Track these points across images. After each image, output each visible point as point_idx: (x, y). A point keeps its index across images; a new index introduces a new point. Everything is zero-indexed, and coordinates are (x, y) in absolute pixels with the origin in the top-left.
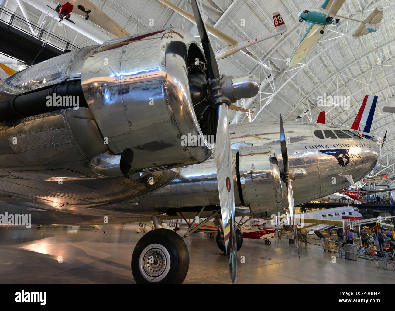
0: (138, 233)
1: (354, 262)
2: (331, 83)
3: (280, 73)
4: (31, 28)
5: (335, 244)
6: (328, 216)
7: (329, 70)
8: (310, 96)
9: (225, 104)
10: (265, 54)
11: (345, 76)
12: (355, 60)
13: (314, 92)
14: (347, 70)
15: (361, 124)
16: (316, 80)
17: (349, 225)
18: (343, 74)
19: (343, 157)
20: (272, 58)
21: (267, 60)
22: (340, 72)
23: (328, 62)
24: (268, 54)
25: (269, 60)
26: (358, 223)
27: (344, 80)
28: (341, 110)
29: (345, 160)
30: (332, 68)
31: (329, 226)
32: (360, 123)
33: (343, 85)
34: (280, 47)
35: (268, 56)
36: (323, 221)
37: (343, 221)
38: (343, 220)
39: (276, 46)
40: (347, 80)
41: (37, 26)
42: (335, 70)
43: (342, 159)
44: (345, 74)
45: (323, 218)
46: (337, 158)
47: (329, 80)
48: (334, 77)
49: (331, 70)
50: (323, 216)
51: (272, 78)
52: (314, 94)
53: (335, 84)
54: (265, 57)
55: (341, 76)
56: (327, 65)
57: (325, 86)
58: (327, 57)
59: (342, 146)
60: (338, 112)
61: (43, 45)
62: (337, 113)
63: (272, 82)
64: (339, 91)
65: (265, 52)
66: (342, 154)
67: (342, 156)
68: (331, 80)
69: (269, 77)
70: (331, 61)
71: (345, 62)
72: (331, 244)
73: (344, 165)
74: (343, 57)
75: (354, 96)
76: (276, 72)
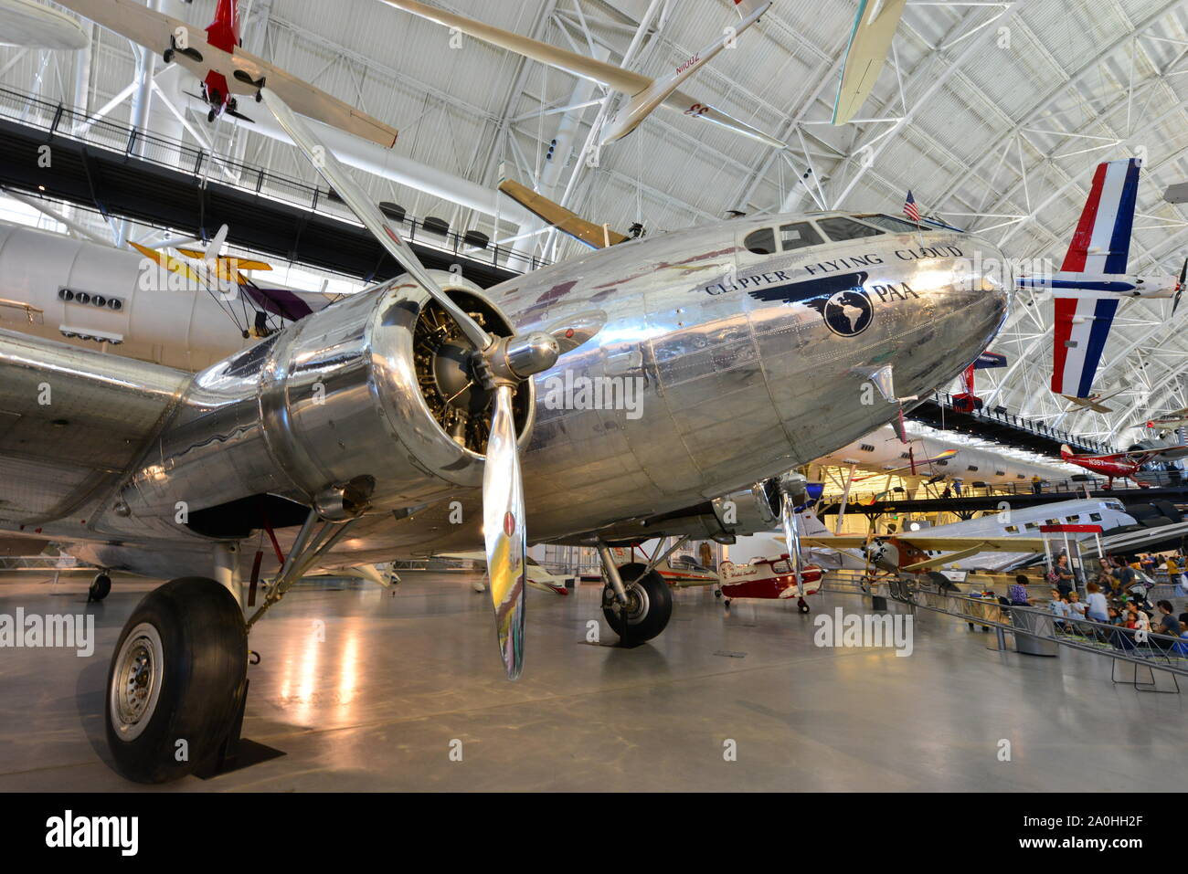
2: (1002, 161)
3: (839, 161)
6: (1023, 529)
7: (989, 126)
8: (942, 209)
10: (786, 117)
11: (1043, 134)
12: (1068, 78)
13: (953, 196)
14: (1049, 113)
15: (1093, 252)
16: (952, 160)
17: (1065, 551)
18: (1035, 128)
19: (844, 304)
20: (808, 123)
21: (795, 131)
22: (1024, 123)
23: (981, 102)
24: (795, 115)
25: (799, 133)
27: (1043, 145)
28: (1046, 234)
29: (851, 312)
30: (997, 117)
32: (1089, 249)
33: (1041, 160)
34: (826, 90)
35: (796, 120)
37: (1046, 538)
38: (1045, 534)
39: (814, 88)
40: (1052, 145)
42: (1008, 119)
43: (843, 309)
44: (1044, 125)
45: (1008, 534)
46: (821, 310)
47: (995, 151)
48: (1009, 143)
49: (995, 125)
50: (1009, 529)
51: (815, 178)
52: (955, 201)
53: (1017, 163)
54: (788, 125)
55: (1034, 136)
56: (981, 111)
57: (985, 174)
58: (975, 87)
59: (839, 264)
60: (1041, 241)
62: (1035, 245)
63: (816, 191)
64: (1028, 183)
65: (785, 111)
66: (841, 294)
67: (840, 299)
68: (1001, 150)
69: (806, 176)
70: (990, 97)
71: (1039, 90)
73: (850, 332)
74: (1026, 77)
75: (1078, 183)
76: (827, 159)
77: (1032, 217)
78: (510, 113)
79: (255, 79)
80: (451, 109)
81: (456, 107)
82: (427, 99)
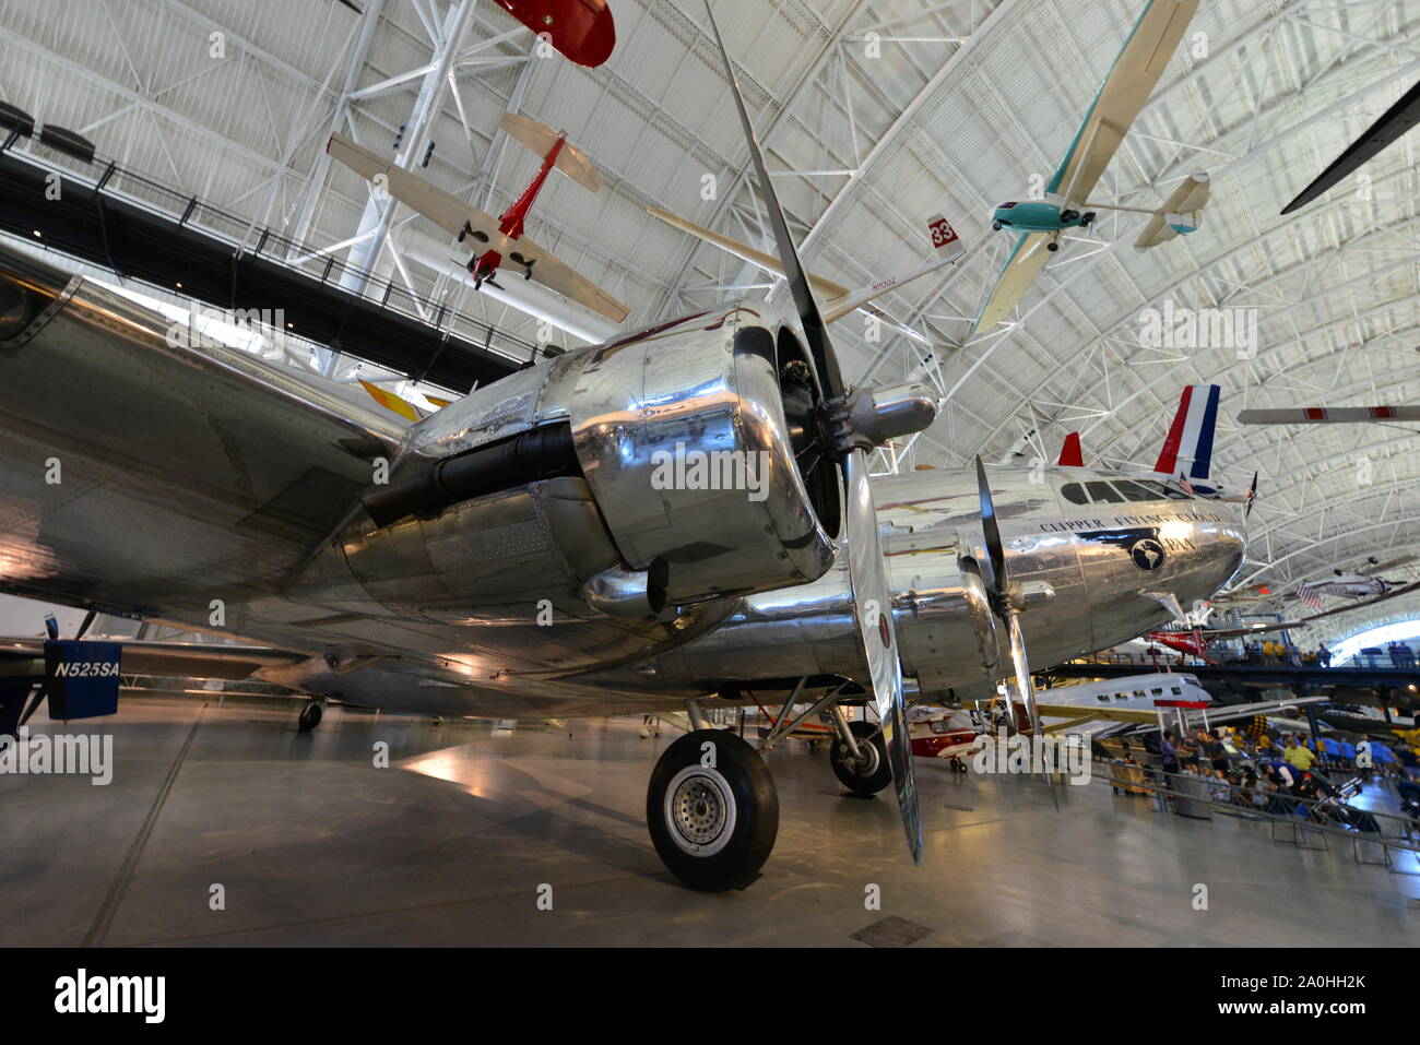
0: (644, 738)
1: (1205, 823)
2: (1087, 362)
3: (953, 350)
4: (419, 307)
5: (1142, 773)
6: (1113, 700)
7: (1079, 333)
8: (1035, 398)
9: (859, 450)
10: (914, 309)
11: (1122, 343)
12: (1145, 301)
13: (1045, 388)
14: (1127, 326)
15: (1181, 458)
16: (1046, 357)
17: (1177, 725)
18: (1116, 338)
19: (1145, 549)
20: (932, 316)
21: (920, 321)
22: (1108, 333)
23: (1073, 312)
24: (921, 308)
25: (924, 323)
26: (1202, 718)
27: (1121, 352)
28: (1120, 426)
29: (1150, 554)
30: (1086, 325)
31: (1119, 726)
32: (1179, 455)
33: (1118, 364)
34: (949, 291)
35: (923, 312)
36: (1101, 711)
37: (1160, 712)
38: (1159, 708)
39: (939, 288)
40: (1128, 352)
41: (430, 300)
42: (1095, 329)
43: (1144, 552)
44: (1123, 337)
45: (1100, 703)
46: (1130, 552)
47: (1082, 354)
48: (1094, 348)
49: (1083, 332)
50: (1100, 698)
51: (935, 363)
52: (1047, 392)
53: (1099, 364)
54: (914, 316)
55: (1115, 345)
56: (1072, 319)
57: (1072, 371)
58: (1070, 300)
59: (1140, 520)
60: (1114, 432)
61: (443, 339)
62: (1110, 433)
63: (935, 372)
64: (1110, 380)
65: (913, 304)
66: (1143, 542)
67: (1142, 545)
68: (1087, 354)
69: (926, 360)
70: (1082, 309)
71: (1120, 308)
72: (1131, 772)
73: (1151, 569)
74: (1112, 296)
75: (1151, 390)
76: (945, 347)
77: (1113, 413)
78: (681, 284)
79: (526, 260)
80: (630, 275)
81: (633, 274)
82: (610, 265)
